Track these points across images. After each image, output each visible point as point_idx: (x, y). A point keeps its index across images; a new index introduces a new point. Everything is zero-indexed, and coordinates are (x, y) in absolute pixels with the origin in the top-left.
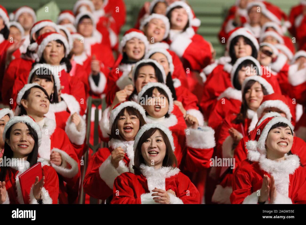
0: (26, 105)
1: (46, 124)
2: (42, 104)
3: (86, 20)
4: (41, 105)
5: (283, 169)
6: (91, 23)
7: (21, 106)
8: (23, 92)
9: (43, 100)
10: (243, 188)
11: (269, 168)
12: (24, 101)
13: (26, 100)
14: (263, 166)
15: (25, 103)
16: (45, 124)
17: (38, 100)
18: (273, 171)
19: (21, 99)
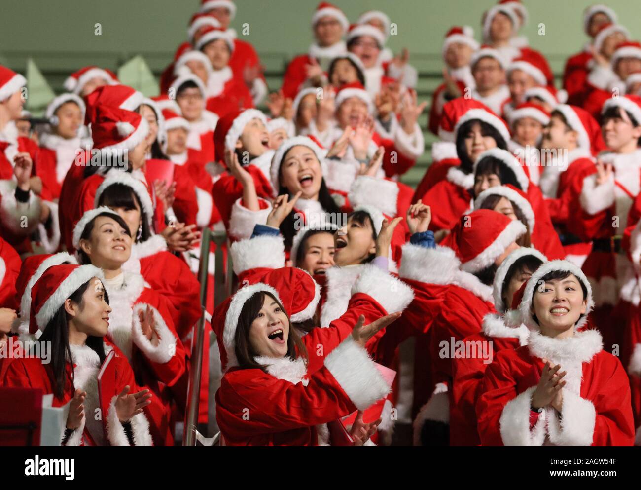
0: (88, 249)
1: (127, 282)
2: (116, 246)
3: (190, 91)
4: (114, 248)
5: (569, 353)
6: (200, 95)
7: (81, 251)
8: (81, 226)
9: (117, 238)
10: (500, 388)
11: (545, 352)
12: (84, 242)
13: (87, 241)
14: (536, 348)
15: (86, 245)
16: (124, 281)
17: (108, 238)
18: (554, 356)
19: (79, 239)
